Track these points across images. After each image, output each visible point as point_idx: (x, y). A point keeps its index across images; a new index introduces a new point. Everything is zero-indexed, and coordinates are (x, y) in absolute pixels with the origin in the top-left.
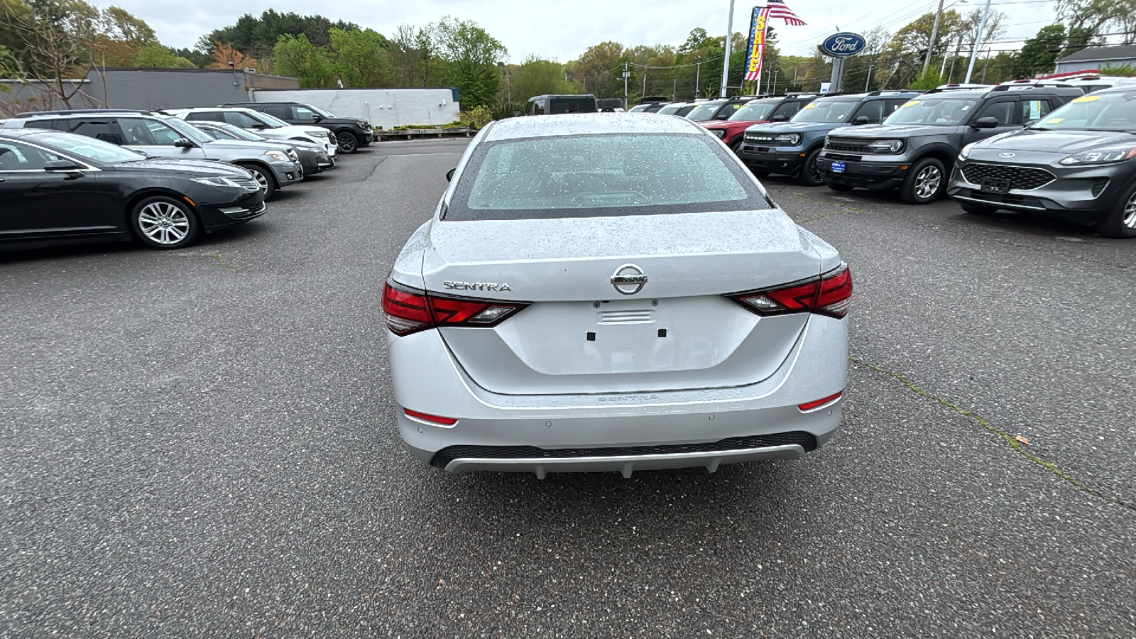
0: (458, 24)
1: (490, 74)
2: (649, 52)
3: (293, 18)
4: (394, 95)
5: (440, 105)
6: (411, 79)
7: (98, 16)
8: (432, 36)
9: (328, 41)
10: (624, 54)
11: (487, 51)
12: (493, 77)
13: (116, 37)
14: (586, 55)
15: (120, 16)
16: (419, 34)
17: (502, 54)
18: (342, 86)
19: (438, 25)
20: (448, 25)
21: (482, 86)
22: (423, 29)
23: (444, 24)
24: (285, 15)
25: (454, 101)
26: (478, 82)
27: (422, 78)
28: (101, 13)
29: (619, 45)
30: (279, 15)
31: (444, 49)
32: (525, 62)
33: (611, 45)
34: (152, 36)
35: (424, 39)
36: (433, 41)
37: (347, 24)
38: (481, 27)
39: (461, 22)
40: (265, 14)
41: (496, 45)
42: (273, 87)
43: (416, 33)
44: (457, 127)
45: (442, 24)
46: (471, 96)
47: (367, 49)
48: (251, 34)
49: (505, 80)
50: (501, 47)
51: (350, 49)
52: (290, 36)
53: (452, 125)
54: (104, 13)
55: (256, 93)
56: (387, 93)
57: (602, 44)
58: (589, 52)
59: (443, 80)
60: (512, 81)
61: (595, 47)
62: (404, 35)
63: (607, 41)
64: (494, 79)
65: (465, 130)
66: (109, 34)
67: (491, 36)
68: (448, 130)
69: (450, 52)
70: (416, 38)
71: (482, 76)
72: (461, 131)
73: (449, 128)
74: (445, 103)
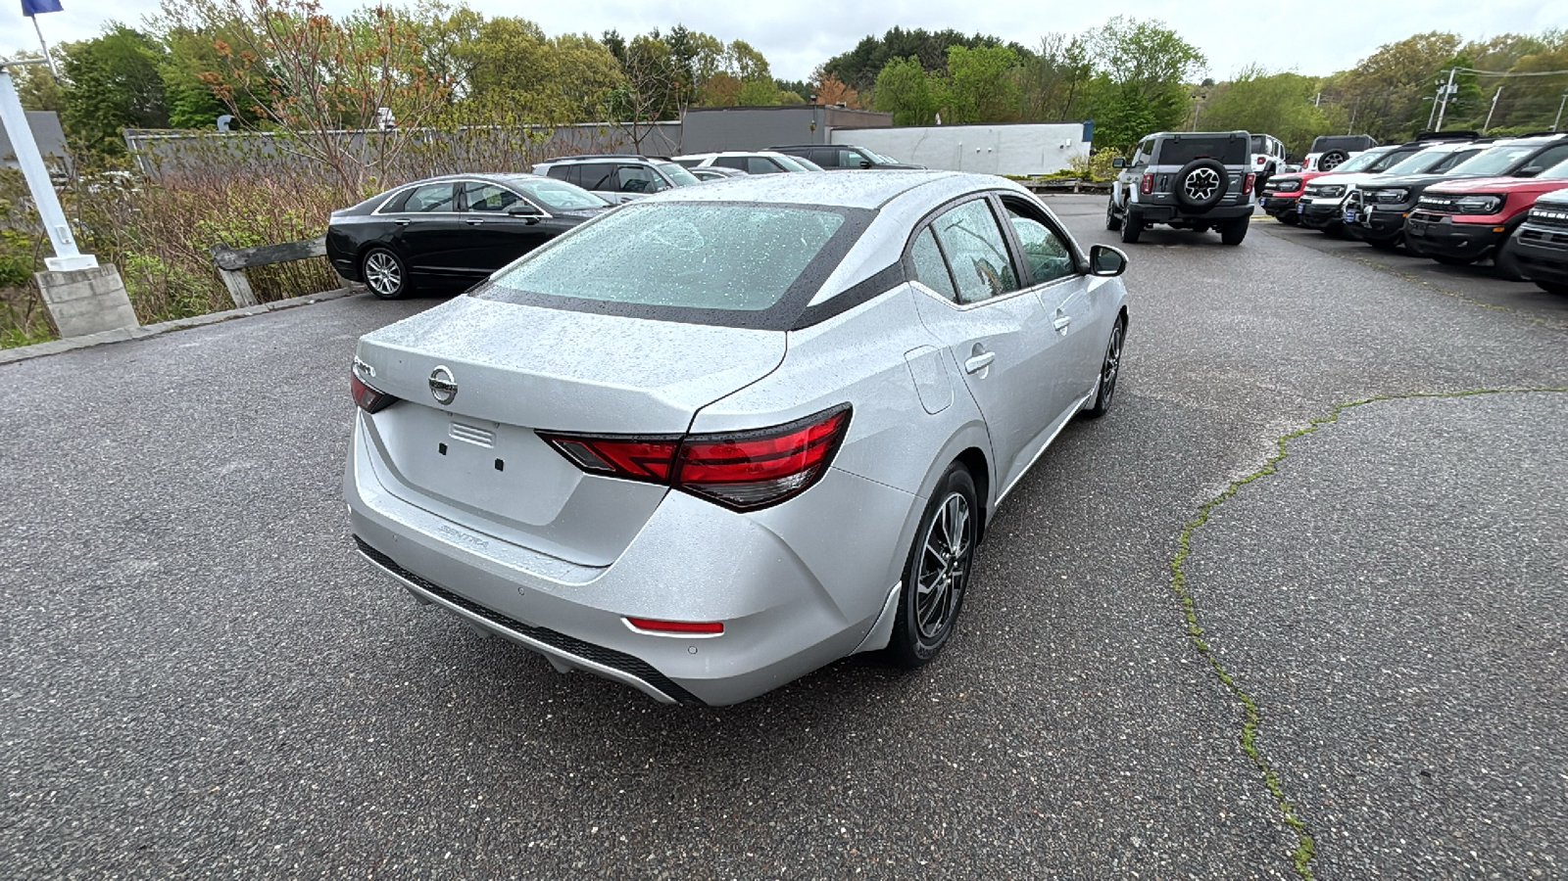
0: (1133, 27)
1: (1170, 98)
2: (1526, 45)
3: (921, 36)
4: (999, 133)
5: (1062, 147)
6: (1046, 109)
7: (723, 52)
8: (1088, 46)
9: (945, 63)
10: (1460, 53)
11: (1172, 64)
12: (1173, 103)
13: (733, 73)
14: (1374, 60)
15: (742, 49)
16: (1070, 45)
17: (1195, 69)
18: (939, 122)
19: (1101, 31)
20: (1116, 30)
21: (1151, 117)
22: (1078, 38)
23: (1111, 28)
24: (912, 32)
25: (1085, 140)
26: (1146, 112)
27: (1061, 108)
28: (726, 48)
29: (1452, 37)
30: (905, 33)
31: (1102, 66)
32: (1238, 77)
33: (1433, 39)
34: (766, 70)
35: (1077, 51)
36: (1089, 54)
37: (985, 38)
38: (1167, 28)
39: (1139, 22)
40: (889, 33)
41: (1188, 54)
42: (858, 125)
43: (1067, 43)
44: (1064, 177)
45: (1108, 28)
46: (1130, 132)
47: (992, 71)
48: (869, 59)
49: (1197, 107)
50: (1196, 57)
51: (969, 72)
52: (899, 59)
53: (1057, 174)
54: (729, 48)
55: (834, 132)
56: (991, 131)
57: (1414, 38)
58: (1382, 53)
59: (1092, 111)
60: (1205, 106)
61: (1397, 45)
62: (1048, 48)
63: (1427, 32)
64: (1173, 107)
65: (1072, 183)
66: (729, 71)
67: (1185, 42)
68: (1048, 182)
69: (1111, 69)
70: (1064, 51)
71: (1154, 103)
72: (1067, 184)
73: (1050, 179)
74: (1068, 144)
